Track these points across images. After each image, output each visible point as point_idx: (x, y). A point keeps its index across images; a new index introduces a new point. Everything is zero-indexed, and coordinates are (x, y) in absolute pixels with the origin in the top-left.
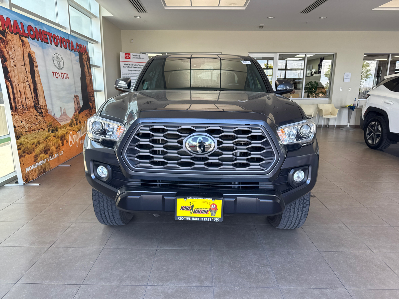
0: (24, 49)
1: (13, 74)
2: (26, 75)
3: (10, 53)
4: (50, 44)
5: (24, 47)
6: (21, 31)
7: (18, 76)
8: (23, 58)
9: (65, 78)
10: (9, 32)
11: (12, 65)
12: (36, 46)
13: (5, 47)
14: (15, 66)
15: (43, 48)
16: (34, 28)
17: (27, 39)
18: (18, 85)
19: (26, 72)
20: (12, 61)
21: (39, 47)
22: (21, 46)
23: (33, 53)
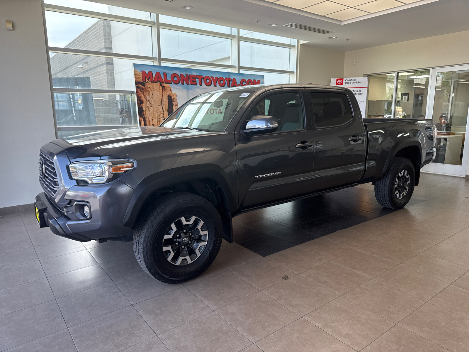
0: (164, 93)
1: (148, 112)
2: (162, 113)
3: (148, 97)
4: (198, 85)
5: (163, 91)
6: (163, 79)
7: (153, 113)
8: (161, 100)
9: (216, 113)
10: (149, 82)
11: (148, 105)
12: (179, 89)
13: (143, 93)
14: (151, 106)
15: (188, 89)
16: (179, 75)
17: (169, 84)
18: (152, 120)
19: (163, 110)
20: (148, 103)
21: (183, 89)
22: (161, 91)
23: (174, 95)
